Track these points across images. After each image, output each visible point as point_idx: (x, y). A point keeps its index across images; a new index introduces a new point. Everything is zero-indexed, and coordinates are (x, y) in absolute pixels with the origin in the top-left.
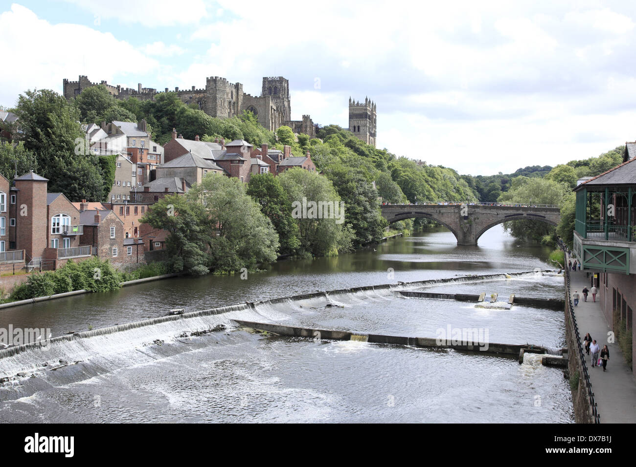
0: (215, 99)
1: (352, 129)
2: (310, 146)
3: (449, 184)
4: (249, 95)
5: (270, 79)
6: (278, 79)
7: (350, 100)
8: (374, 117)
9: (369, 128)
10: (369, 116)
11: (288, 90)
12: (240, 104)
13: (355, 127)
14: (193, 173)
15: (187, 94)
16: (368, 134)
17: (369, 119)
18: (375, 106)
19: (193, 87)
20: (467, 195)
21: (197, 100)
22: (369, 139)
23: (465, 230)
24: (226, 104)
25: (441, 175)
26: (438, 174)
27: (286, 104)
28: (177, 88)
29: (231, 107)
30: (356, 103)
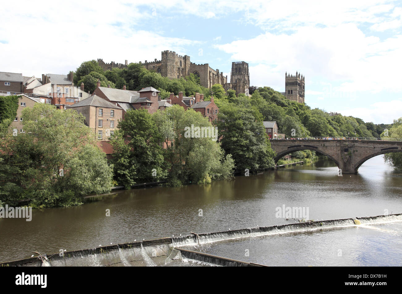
0: (166, 66)
1: (287, 92)
2: (236, 98)
3: (351, 127)
4: (194, 64)
5: (236, 63)
6: (241, 63)
7: (286, 74)
8: (303, 85)
9: (299, 91)
10: (299, 84)
11: (248, 69)
12: (187, 70)
13: (289, 91)
14: (88, 111)
15: (151, 64)
16: (298, 95)
17: (299, 85)
18: (304, 78)
19: (156, 60)
20: (366, 135)
21: (157, 68)
22: (299, 98)
23: (345, 160)
24: (175, 69)
25: (345, 121)
26: (343, 120)
27: (246, 78)
28: (146, 61)
29: (180, 72)
30: (290, 75)
